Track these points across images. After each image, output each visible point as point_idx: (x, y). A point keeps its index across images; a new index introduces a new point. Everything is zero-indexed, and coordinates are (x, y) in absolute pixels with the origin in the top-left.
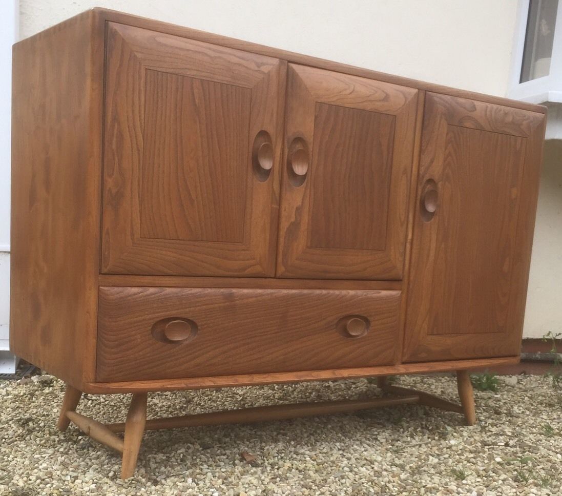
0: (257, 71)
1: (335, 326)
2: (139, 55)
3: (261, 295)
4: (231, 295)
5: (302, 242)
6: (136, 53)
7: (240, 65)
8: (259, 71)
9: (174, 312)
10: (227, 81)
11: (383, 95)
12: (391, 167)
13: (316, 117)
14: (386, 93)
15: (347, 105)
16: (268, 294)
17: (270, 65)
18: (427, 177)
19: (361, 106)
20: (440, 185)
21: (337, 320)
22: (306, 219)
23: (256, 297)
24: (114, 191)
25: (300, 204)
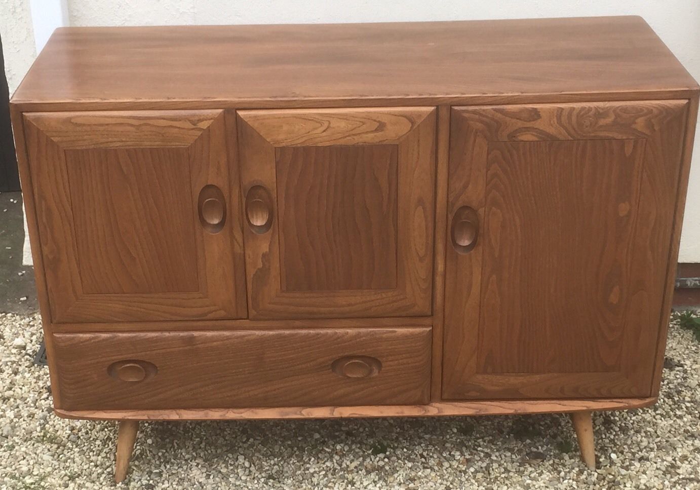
0: (193, 129)
1: (330, 367)
2: (55, 139)
3: (228, 338)
4: (193, 337)
5: (274, 285)
6: (52, 138)
7: (171, 126)
8: (197, 128)
9: (130, 356)
10: (158, 145)
11: (376, 125)
12: (396, 201)
13: (277, 164)
14: (379, 122)
15: (320, 145)
16: (237, 338)
17: (210, 120)
18: (459, 204)
19: (342, 142)
20: (481, 211)
21: (332, 362)
22: (276, 265)
23: (222, 341)
24: (51, 257)
25: (268, 250)
